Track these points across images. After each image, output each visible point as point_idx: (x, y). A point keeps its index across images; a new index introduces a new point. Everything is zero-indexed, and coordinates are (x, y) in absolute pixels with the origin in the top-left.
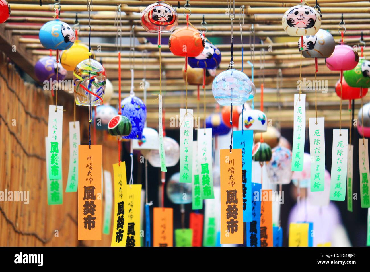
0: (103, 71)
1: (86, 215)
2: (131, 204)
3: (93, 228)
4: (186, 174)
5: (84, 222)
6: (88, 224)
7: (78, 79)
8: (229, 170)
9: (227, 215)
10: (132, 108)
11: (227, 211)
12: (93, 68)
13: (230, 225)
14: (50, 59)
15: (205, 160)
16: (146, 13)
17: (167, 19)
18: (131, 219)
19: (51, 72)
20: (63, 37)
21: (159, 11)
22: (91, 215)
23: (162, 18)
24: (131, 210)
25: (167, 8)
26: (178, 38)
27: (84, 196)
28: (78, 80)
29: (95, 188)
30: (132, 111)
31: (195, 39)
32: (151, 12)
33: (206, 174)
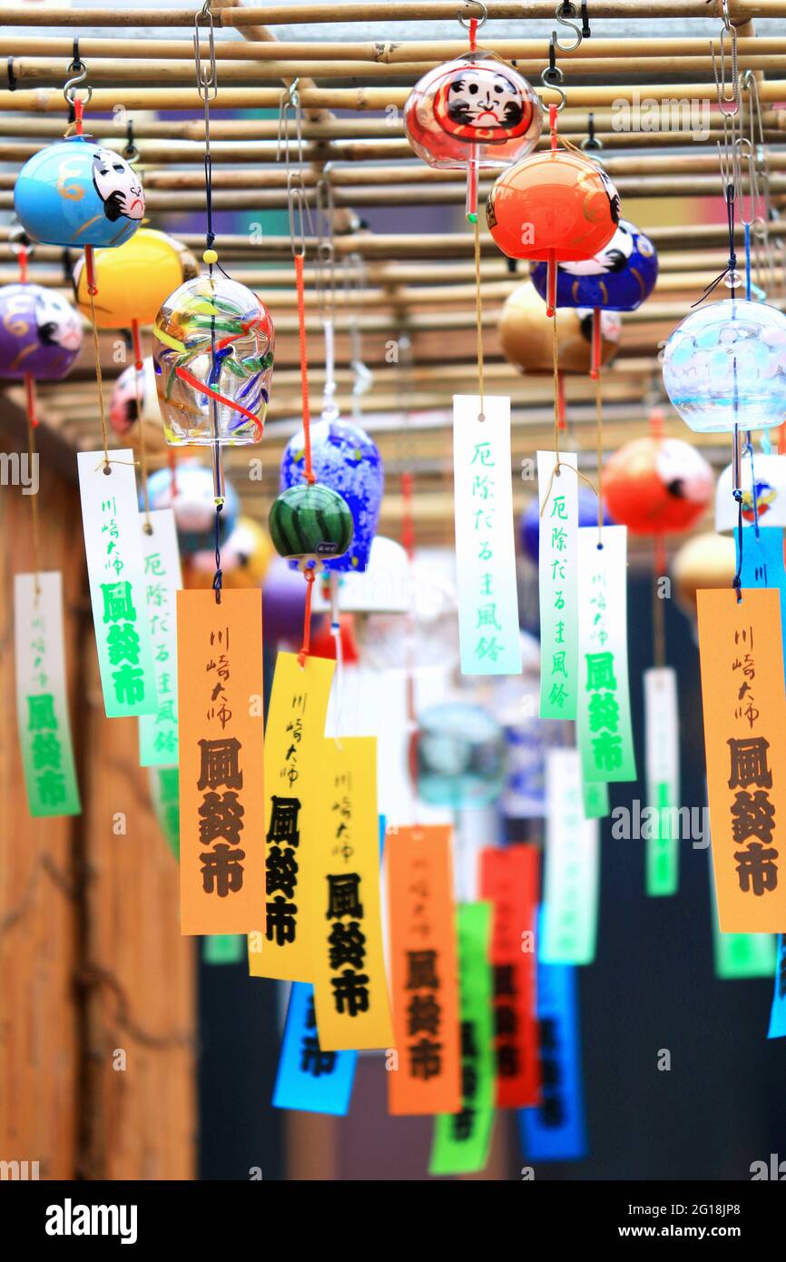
0: (261, 319)
1: (208, 844)
2: (343, 806)
3: (235, 891)
4: (559, 686)
5: (202, 870)
6: (215, 878)
7: (170, 350)
8: (737, 666)
9: (733, 829)
10: (333, 458)
11: (735, 814)
12: (222, 306)
13: (749, 863)
14: (22, 293)
15: (603, 640)
16: (425, 98)
17: (502, 118)
18: (346, 862)
19: (25, 341)
20: (100, 199)
21: (474, 89)
22: (229, 844)
23: (484, 114)
24: (342, 827)
25: (500, 75)
26: (524, 192)
27: (199, 777)
28: (168, 356)
29: (239, 746)
30: (334, 472)
31: (585, 194)
32: (442, 92)
33: (603, 691)
